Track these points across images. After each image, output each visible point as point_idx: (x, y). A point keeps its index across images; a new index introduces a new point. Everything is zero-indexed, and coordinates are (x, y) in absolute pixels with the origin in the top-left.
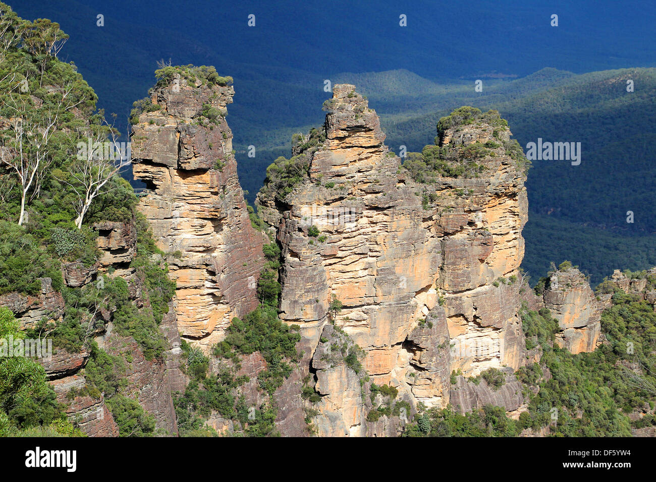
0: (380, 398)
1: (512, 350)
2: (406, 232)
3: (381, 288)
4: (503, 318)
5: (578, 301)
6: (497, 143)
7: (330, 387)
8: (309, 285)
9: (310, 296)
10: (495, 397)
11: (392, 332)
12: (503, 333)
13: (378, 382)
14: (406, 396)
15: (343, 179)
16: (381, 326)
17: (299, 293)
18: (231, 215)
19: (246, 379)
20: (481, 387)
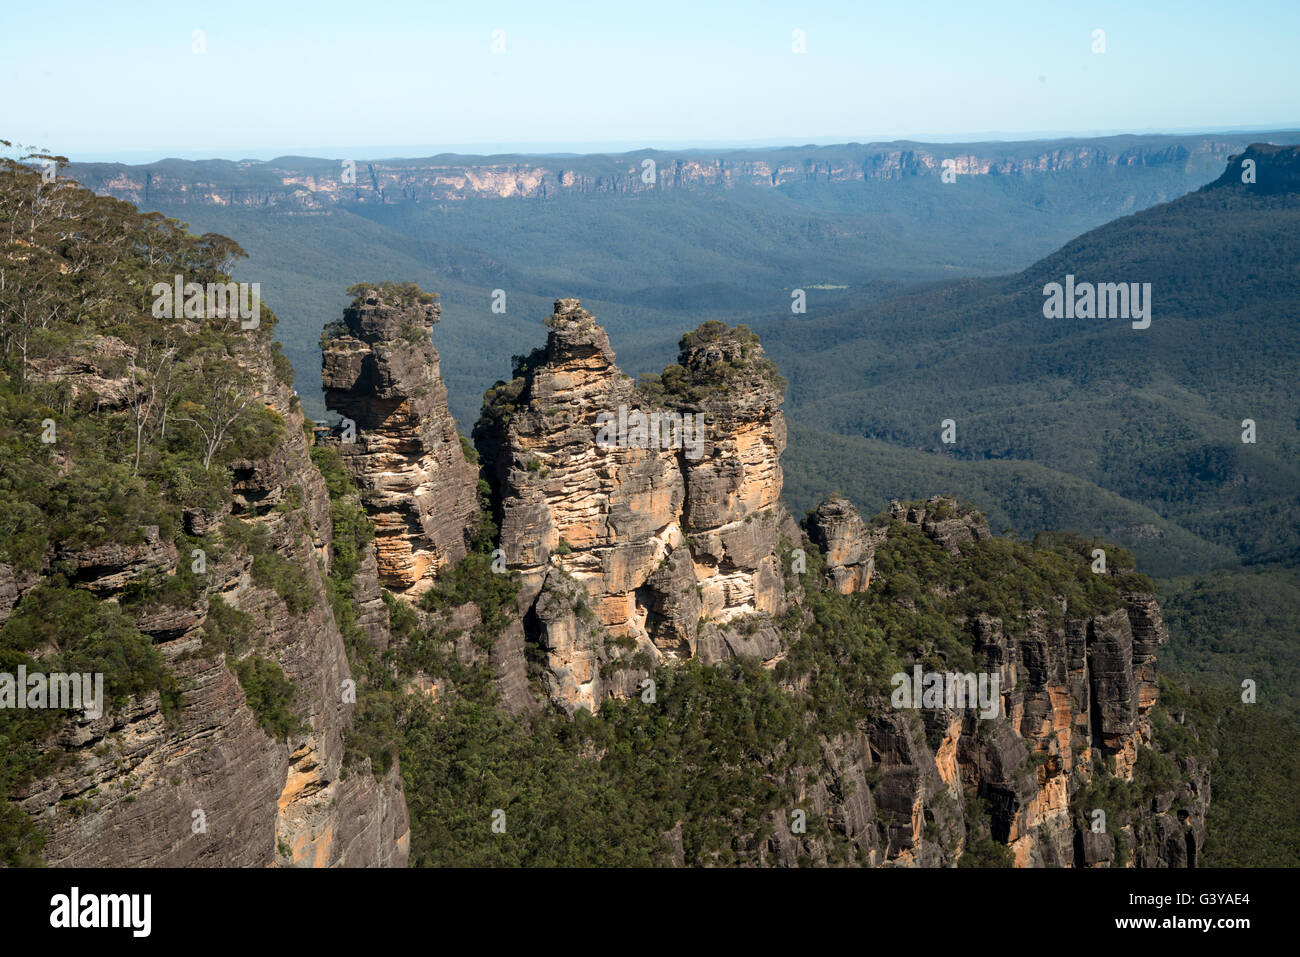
0: (617, 652)
1: (768, 592)
2: (642, 464)
3: (615, 528)
4: (756, 558)
5: (848, 536)
7: (556, 639)
8: (530, 526)
9: (531, 539)
10: (750, 648)
11: (628, 577)
12: (756, 575)
13: (615, 633)
14: (646, 647)
15: (567, 405)
16: (615, 570)
17: (519, 535)
18: (440, 449)
19: (459, 633)
20: (733, 636)
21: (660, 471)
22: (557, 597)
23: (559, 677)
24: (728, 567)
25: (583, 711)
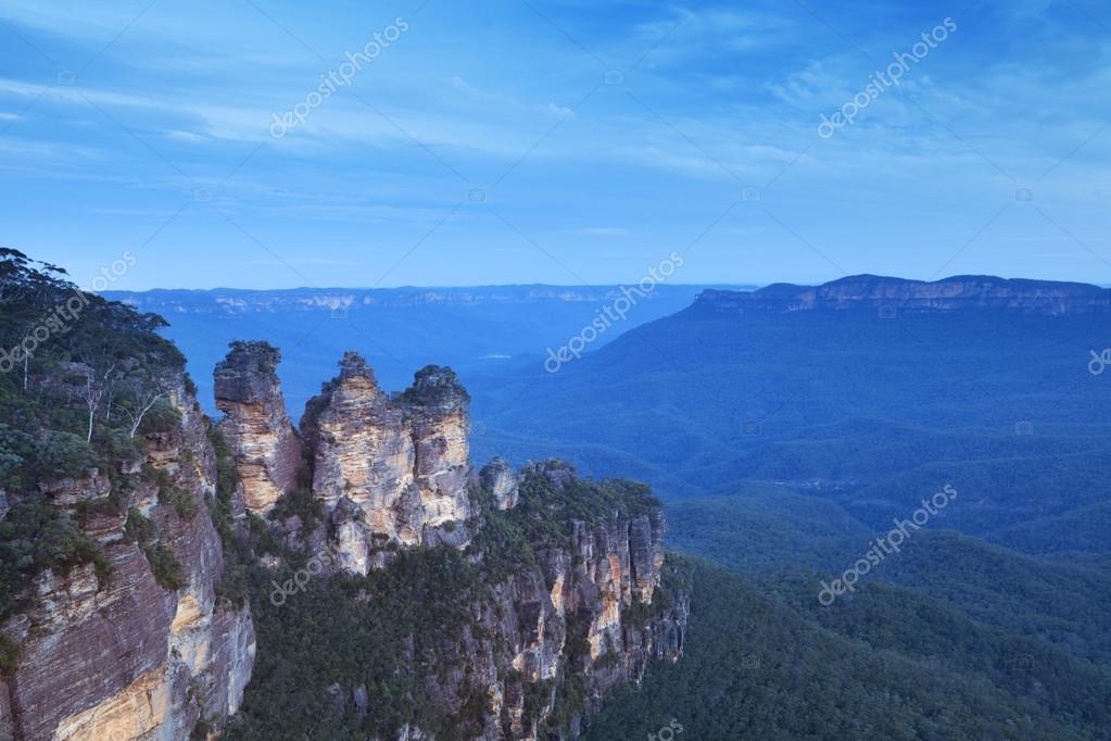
0: (378, 542)
1: (461, 509)
2: (392, 440)
3: (377, 474)
5: (504, 479)
6: (449, 385)
7: (344, 535)
8: (330, 473)
9: (331, 480)
10: (450, 537)
11: (385, 501)
12: (455, 499)
13: (376, 531)
14: (395, 539)
15: (351, 408)
16: (377, 497)
17: (323, 478)
18: (280, 431)
19: (289, 533)
20: (441, 532)
21: (401, 443)
22: (345, 512)
23: (345, 555)
24: (439, 493)
25: (359, 575)
